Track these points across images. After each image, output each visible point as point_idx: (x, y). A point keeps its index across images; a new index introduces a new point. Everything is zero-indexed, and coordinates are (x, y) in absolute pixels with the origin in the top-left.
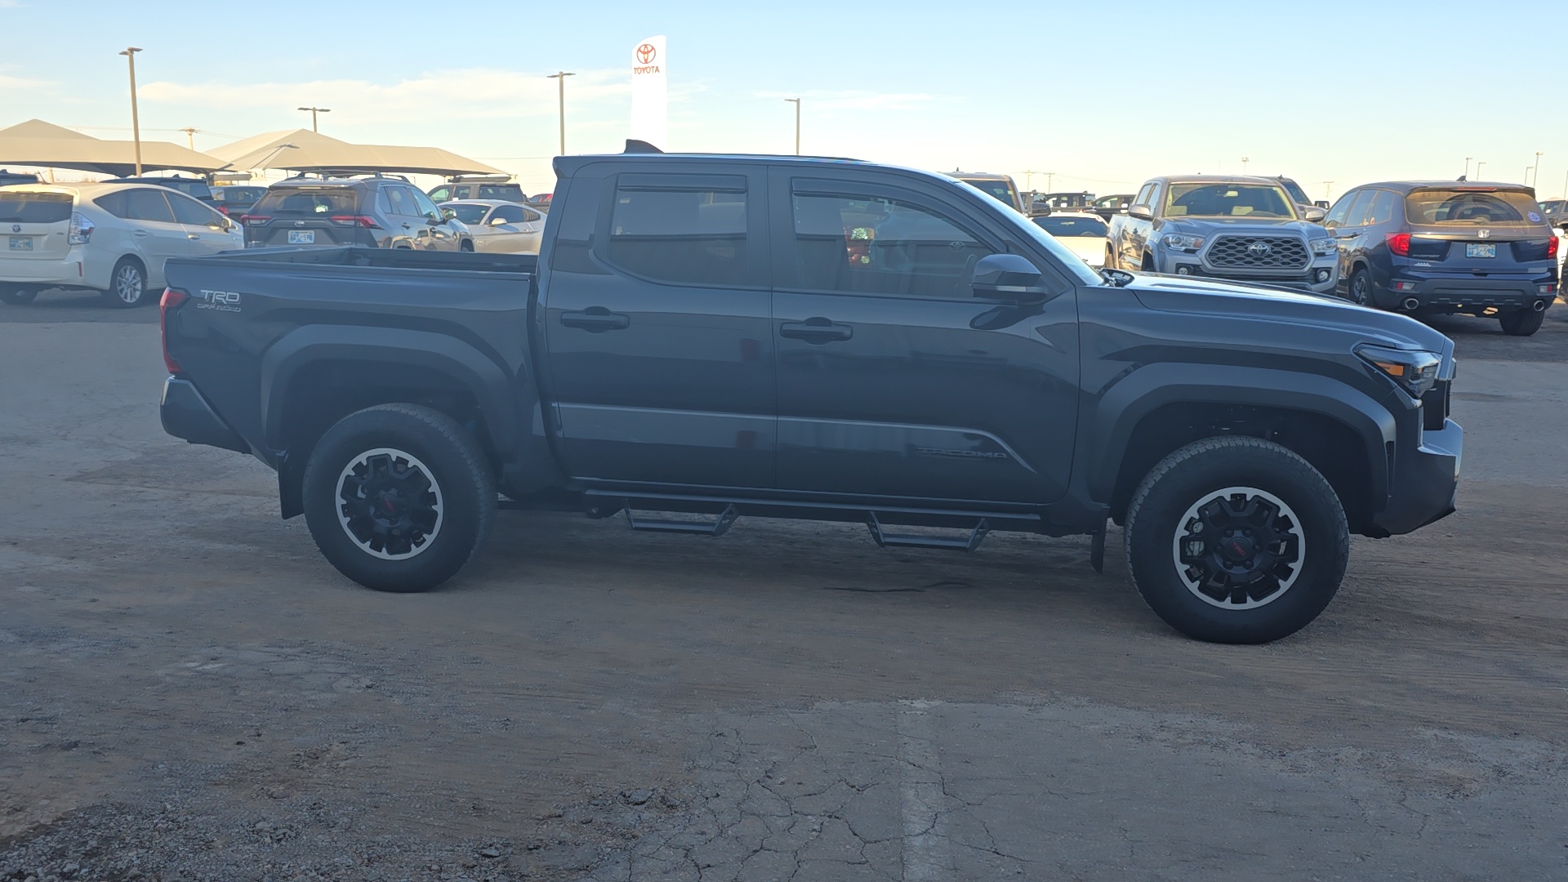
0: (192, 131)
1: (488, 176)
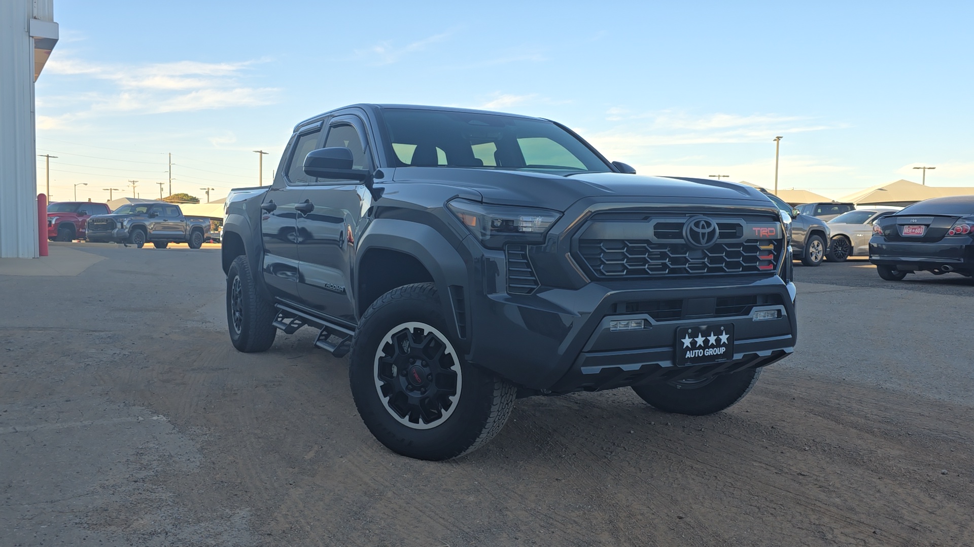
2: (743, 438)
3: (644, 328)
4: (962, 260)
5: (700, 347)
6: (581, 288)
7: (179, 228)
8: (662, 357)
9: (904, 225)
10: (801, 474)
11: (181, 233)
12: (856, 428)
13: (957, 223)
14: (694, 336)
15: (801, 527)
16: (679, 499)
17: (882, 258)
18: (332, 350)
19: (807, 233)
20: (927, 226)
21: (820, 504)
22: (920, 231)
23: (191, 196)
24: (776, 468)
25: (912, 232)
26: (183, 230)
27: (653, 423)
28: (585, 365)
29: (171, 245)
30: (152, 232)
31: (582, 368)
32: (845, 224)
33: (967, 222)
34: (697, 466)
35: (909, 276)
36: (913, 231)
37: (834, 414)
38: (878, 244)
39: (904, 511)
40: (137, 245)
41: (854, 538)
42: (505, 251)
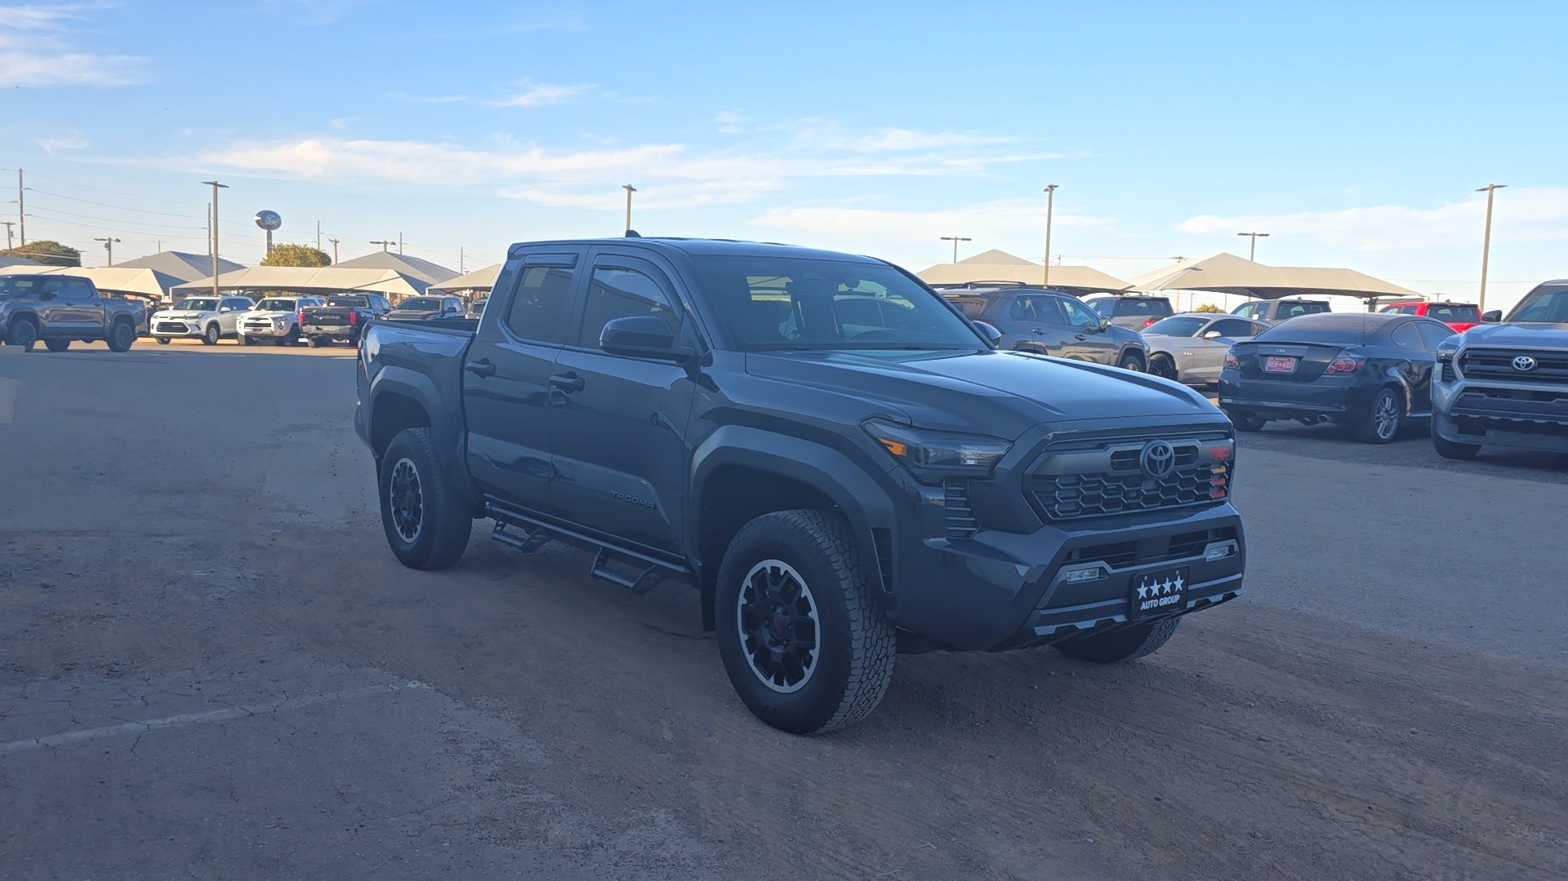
0: (1180, 258)
1: (1404, 297)
2: (1171, 691)
3: (1099, 578)
4: (1344, 408)
5: (1156, 597)
6: (1034, 531)
7: (91, 318)
8: (1116, 610)
9: (1268, 356)
10: (1262, 740)
11: (97, 325)
12: (1292, 673)
13: (1339, 356)
14: (1149, 584)
15: (1291, 804)
16: (1144, 776)
17: (1235, 402)
18: (631, 585)
19: (1120, 353)
20: (1300, 358)
21: (1299, 777)
22: (1290, 366)
23: (64, 247)
24: (1230, 733)
25: (1278, 367)
26: (100, 321)
27: (1053, 673)
28: (1039, 624)
29: (75, 345)
30: (48, 325)
31: (1036, 629)
32: (1166, 337)
33: (1352, 355)
34: (1139, 732)
35: (1269, 425)
36: (1280, 364)
37: (1259, 654)
38: (1229, 382)
39: (1390, 781)
40: (24, 347)
41: (1352, 815)
42: (942, 487)
